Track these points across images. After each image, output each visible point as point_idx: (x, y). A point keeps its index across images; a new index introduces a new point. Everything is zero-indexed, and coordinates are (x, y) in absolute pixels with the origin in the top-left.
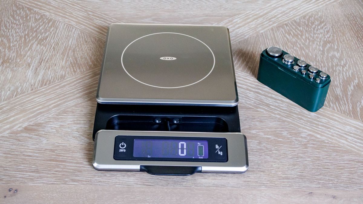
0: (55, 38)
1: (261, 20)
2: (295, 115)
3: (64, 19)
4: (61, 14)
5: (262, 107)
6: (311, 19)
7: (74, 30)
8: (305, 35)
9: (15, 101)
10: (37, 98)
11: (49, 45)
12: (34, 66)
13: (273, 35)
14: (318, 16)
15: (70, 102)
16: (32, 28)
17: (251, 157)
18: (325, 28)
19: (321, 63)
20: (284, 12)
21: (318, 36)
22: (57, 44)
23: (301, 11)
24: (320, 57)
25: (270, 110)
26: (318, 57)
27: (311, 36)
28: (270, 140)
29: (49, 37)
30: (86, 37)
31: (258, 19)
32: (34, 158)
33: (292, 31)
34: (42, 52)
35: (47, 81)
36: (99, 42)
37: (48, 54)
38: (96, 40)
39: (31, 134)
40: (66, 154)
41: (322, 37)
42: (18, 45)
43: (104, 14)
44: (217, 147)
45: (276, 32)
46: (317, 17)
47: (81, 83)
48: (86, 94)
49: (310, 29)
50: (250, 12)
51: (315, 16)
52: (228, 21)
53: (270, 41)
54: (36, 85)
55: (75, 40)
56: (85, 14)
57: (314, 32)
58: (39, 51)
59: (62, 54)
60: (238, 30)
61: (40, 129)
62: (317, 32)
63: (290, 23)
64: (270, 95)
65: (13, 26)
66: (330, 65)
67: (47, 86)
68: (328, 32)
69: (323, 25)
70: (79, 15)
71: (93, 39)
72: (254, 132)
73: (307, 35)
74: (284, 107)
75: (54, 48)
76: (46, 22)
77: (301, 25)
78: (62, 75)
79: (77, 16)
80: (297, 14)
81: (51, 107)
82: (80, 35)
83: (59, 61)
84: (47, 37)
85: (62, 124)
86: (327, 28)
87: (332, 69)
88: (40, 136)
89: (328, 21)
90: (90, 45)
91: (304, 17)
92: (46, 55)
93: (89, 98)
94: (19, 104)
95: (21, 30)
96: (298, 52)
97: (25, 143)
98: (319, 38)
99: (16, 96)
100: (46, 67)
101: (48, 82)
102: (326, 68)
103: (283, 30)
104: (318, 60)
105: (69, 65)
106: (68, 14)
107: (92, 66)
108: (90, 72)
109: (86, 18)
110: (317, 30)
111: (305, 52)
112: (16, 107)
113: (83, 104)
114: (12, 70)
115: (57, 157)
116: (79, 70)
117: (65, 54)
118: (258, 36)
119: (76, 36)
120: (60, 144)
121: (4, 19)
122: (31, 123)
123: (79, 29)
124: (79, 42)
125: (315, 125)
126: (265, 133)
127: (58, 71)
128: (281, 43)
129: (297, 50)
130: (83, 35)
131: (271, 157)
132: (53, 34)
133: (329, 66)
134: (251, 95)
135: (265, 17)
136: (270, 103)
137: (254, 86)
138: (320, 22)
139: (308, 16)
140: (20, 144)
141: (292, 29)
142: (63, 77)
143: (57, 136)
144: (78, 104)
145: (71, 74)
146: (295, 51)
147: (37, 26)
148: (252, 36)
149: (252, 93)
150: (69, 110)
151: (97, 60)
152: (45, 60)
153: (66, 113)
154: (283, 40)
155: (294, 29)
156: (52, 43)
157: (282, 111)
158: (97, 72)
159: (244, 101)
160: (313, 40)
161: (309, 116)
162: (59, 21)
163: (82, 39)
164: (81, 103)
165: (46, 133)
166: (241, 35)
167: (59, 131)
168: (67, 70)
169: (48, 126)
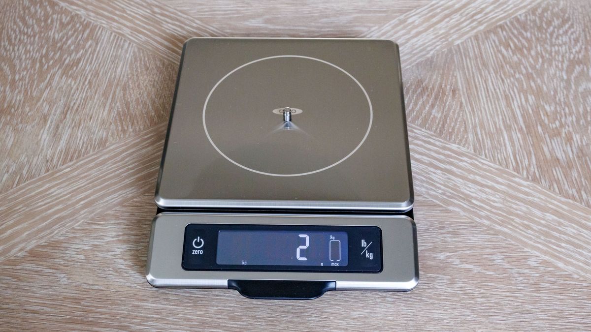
0: (93, 62)
1: (456, 17)
2: (517, 220)
3: (111, 22)
4: (106, 13)
5: (456, 201)
6: (546, 14)
7: (126, 45)
8: (536, 47)
9: (16, 195)
10: (56, 188)
11: (81, 76)
12: (54, 119)
13: (478, 50)
15: (113, 196)
16: (55, 42)
17: (437, 312)
18: (572, 34)
19: (565, 106)
21: (559, 50)
22: (97, 74)
24: (562, 94)
25: (472, 209)
26: (559, 95)
27: (546, 51)
28: (471, 275)
29: (83, 59)
30: (146, 59)
31: (452, 16)
32: (44, 317)
33: (512, 40)
34: (70, 92)
35: (74, 152)
36: (169, 69)
37: (79, 96)
38: (164, 64)
39: (39, 265)
40: (101, 307)
41: (566, 52)
42: (27, 77)
43: (181, 11)
44: (364, 243)
45: (483, 43)
46: (557, 9)
47: (135, 155)
48: (139, 179)
49: (544, 36)
50: (437, 3)
51: (553, 8)
52: (397, 22)
53: (473, 63)
54: (55, 160)
55: (128, 66)
56: (147, 12)
57: (551, 42)
58: (64, 88)
59: (103, 95)
60: (415, 39)
61: (58, 254)
62: (557, 42)
63: (508, 24)
64: (471, 177)
65: (22, 38)
66: (581, 110)
67: (74, 162)
68: (577, 41)
69: (567, 26)
70: (136, 14)
71: (158, 63)
72: (441, 256)
73: (539, 48)
74: (496, 202)
75: (90, 83)
77: (528, 27)
78: (102, 139)
79: (134, 17)
80: (521, 6)
81: (78, 206)
82: (138, 54)
83: (97, 110)
84: (79, 59)
85: (96, 242)
86: (574, 32)
87: (585, 120)
88: (56, 269)
89: (576, 18)
90: (153, 75)
91: (534, 11)
92: (76, 97)
93: (147, 188)
94: (22, 202)
95: (35, 45)
96: (523, 85)
97: (28, 284)
98: (561, 53)
99: (18, 184)
100: (74, 123)
101: (76, 155)
102: (574, 117)
103: (496, 39)
104: (559, 100)
105: (116, 117)
106: (118, 12)
107: (156, 119)
108: (151, 132)
109: (149, 20)
110: (557, 38)
111: (535, 83)
112: (18, 208)
113: (135, 199)
114: (15, 130)
115: (84, 314)
116: (131, 128)
117: (109, 95)
118: (450, 51)
119: (130, 58)
120: (91, 287)
121: (8, 25)
122: (42, 242)
123: (135, 42)
124: (135, 69)
125: (553, 241)
126: (462, 260)
127: (95, 131)
128: (492, 66)
129: (522, 81)
130: (142, 55)
131: (473, 311)
132: (90, 55)
133: (579, 112)
134: (438, 176)
135: (464, 12)
136: (471, 194)
137: (442, 157)
138: (563, 21)
139: (541, 9)
140: (20, 287)
141: (512, 36)
142: (103, 143)
143: (86, 269)
144: (126, 200)
145: (117, 135)
146: (516, 80)
147: (63, 38)
148: (440, 52)
149: (439, 172)
150: (111, 212)
151: (164, 107)
152: (73, 107)
153: (105, 220)
154: (497, 60)
155: (515, 36)
156: (87, 73)
157: (493, 210)
158: (162, 131)
159: (423, 190)
160: (550, 59)
161: (543, 222)
162: (102, 26)
163: (140, 63)
164: (132, 198)
165: (66, 262)
166: (421, 49)
167: (90, 259)
168: (111, 128)
169: (72, 247)
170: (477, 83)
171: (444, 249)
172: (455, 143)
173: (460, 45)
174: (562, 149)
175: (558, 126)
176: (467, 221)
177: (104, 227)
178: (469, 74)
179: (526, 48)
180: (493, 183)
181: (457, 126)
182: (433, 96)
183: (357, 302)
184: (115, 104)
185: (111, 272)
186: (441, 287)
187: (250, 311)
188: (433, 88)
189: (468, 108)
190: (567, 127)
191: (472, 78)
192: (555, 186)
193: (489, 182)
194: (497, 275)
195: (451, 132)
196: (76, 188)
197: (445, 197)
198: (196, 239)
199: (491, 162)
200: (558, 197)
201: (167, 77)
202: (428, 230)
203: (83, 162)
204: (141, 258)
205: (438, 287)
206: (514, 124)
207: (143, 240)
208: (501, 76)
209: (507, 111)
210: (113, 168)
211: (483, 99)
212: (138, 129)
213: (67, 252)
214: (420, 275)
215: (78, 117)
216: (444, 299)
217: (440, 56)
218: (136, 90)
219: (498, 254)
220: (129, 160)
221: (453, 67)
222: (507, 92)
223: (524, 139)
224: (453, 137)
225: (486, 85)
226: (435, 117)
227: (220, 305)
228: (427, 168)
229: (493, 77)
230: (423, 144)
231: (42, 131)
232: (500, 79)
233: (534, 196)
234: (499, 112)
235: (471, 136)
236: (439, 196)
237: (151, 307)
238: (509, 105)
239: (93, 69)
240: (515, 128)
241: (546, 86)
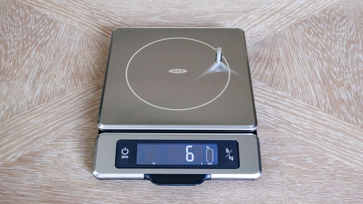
0: (56, 43)
1: (278, 15)
3: (66, 19)
4: (63, 13)
5: (282, 125)
6: (332, 14)
7: (76, 32)
8: (327, 33)
9: (9, 124)
10: (34, 120)
11: (48, 51)
12: (32, 78)
13: (292, 35)
14: (339, 10)
15: (70, 124)
16: (32, 31)
18: (348, 25)
19: (345, 68)
20: (302, 5)
21: (340, 34)
22: (58, 50)
23: (321, 4)
24: (343, 61)
25: (292, 130)
26: (342, 61)
27: (333, 35)
29: (49, 41)
30: (89, 41)
31: (276, 15)
32: (29, 198)
33: (312, 29)
34: (42, 61)
35: (45, 97)
36: (103, 47)
37: (47, 63)
38: (100, 44)
39: (25, 166)
40: (64, 192)
41: (345, 36)
42: (15, 52)
43: (110, 12)
44: (227, 151)
45: (295, 31)
47: (83, 99)
48: (87, 114)
49: (331, 26)
50: (266, 7)
51: (336, 10)
52: (242, 18)
53: (289, 43)
54: (33, 102)
55: (77, 45)
56: (88, 13)
57: (336, 30)
58: (38, 58)
59: (62, 63)
60: (254, 29)
61: (36, 160)
62: (339, 30)
63: (310, 19)
64: (291, 110)
65: (11, 28)
66: (355, 70)
67: (45, 103)
68: (351, 29)
69: (345, 20)
70: (82, 14)
71: (96, 43)
72: (274, 158)
73: (328, 34)
74: (307, 126)
75: (54, 55)
76: (47, 23)
77: (322, 21)
78: (62, 89)
79: (81, 16)
80: (316, 8)
81: (48, 130)
82: (83, 38)
83: (59, 71)
84: (47, 41)
85: (60, 152)
86: (349, 24)
87: (358, 76)
88: (35, 169)
89: (350, 16)
90: (93, 50)
91: (324, 11)
92: (45, 64)
93: (91, 119)
94: (13, 128)
95: (20, 33)
96: (320, 55)
97: (18, 178)
98: (342, 36)
99: (10, 117)
100: (45, 80)
101: (46, 99)
102: (351, 74)
103: (302, 28)
104: (342, 64)
105: (71, 76)
106: (70, 13)
107: (96, 77)
108: (92, 85)
109: (90, 17)
110: (339, 28)
111: (327, 54)
112: (11, 132)
113: (84, 126)
114: (8, 84)
115: (54, 197)
116: (81, 82)
117: (66, 63)
118: (275, 35)
119: (79, 40)
120: (58, 180)
121: (2, 21)
122: (27, 152)
123: (82, 31)
124: (82, 47)
125: (342, 149)
126: (287, 161)
127: (58, 84)
128: (301, 45)
129: (319, 53)
130: (86, 38)
132: (54, 38)
133: (354, 71)
134: (270, 110)
135: (282, 12)
136: (291, 121)
137: (273, 99)
138: (342, 18)
139: (329, 10)
140: (13, 180)
141: (312, 27)
142: (63, 92)
143: (55, 169)
144: (79, 126)
145: (72, 87)
146: (316, 53)
147: (37, 28)
148: (269, 36)
149: (271, 108)
150: (69, 134)
151: (101, 70)
152: (44, 70)
153: (66, 139)
154: (303, 40)
155: (314, 27)
156: (52, 49)
157: (305, 131)
158: (100, 84)
159: (262, 118)
160: (335, 40)
161: (335, 137)
162: (61, 21)
163: (85, 43)
164: (82, 125)
165: (42, 165)
166: (257, 34)
167: (57, 162)
168: (68, 82)
169: (45, 155)
170: (292, 55)
171: (275, 154)
172: (280, 90)
173: (281, 32)
174: (345, 94)
175: (342, 80)
176: (289, 137)
177: (65, 143)
178: (287, 50)
179: (320, 33)
180: (304, 114)
181: (281, 80)
182: (266, 62)
183: (223, 187)
184: (70, 68)
185: (70, 171)
186: (275, 177)
187: (158, 193)
188: (265, 57)
189: (287, 70)
190: (347, 81)
191: (289, 51)
192: (342, 115)
193: (301, 113)
194: (309, 170)
195: (277, 84)
196: (47, 119)
197: (275, 123)
198: (123, 149)
199: (302, 101)
200: (344, 123)
201: (102, 52)
202: (265, 143)
203: (51, 103)
204: (89, 162)
205: (273, 177)
206: (315, 79)
207: (89, 151)
208: (306, 51)
209: (310, 71)
210: (69, 107)
211: (296, 64)
212: (84, 83)
213: (42, 158)
214: (262, 170)
215: (47, 76)
216: (277, 185)
217: (269, 38)
218: (83, 59)
219: (309, 157)
220: (80, 102)
221: (277, 45)
222: (311, 60)
223: (322, 88)
224: (279, 87)
225: (298, 56)
226: (267, 75)
227: (138, 190)
228: (263, 106)
229: (302, 51)
230: (261, 91)
231: (25, 85)
232: (306, 52)
233: (329, 122)
234: (306, 72)
235: (289, 86)
236: (272, 122)
237: (96, 191)
238: (312, 67)
239: (56, 47)
240: (316, 81)
241: (333, 56)
